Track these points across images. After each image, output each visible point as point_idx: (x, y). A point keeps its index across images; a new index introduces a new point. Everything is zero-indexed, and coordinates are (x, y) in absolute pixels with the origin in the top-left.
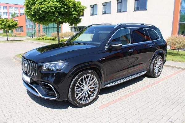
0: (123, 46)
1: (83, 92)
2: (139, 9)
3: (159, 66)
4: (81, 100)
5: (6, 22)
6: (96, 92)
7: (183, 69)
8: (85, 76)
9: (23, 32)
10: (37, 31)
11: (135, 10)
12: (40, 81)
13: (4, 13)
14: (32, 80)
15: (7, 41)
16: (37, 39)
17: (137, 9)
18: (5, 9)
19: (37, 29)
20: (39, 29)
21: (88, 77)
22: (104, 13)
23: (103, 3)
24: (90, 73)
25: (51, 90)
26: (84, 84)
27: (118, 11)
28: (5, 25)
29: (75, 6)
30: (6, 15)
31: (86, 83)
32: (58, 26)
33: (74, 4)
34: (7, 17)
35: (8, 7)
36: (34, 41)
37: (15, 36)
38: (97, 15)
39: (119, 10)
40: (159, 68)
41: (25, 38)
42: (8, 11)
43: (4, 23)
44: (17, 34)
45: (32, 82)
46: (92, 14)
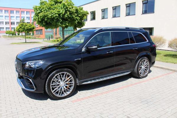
0: (98, 48)
1: (58, 87)
2: (147, 12)
3: (146, 67)
4: (58, 94)
5: (25, 26)
6: (72, 88)
7: (175, 71)
8: (60, 73)
9: (42, 34)
10: (54, 34)
11: (143, 13)
12: (24, 76)
13: (27, 17)
14: (20, 75)
15: (26, 42)
16: (53, 41)
17: (145, 12)
18: (28, 14)
19: (54, 32)
20: (56, 31)
21: (63, 74)
22: (114, 16)
23: (113, 7)
24: (66, 71)
25: (31, 83)
26: (60, 80)
27: (127, 15)
28: (24, 29)
29: (78, 12)
30: (29, 19)
31: (61, 79)
32: (63, 30)
33: (77, 10)
34: (29, 21)
35: (30, 12)
36: (50, 42)
37: (35, 38)
38: (107, 18)
39: (128, 13)
40: (145, 69)
41: (42, 40)
42: (31, 16)
43: (23, 27)
44: (37, 37)
45: (20, 76)
46: (103, 18)
